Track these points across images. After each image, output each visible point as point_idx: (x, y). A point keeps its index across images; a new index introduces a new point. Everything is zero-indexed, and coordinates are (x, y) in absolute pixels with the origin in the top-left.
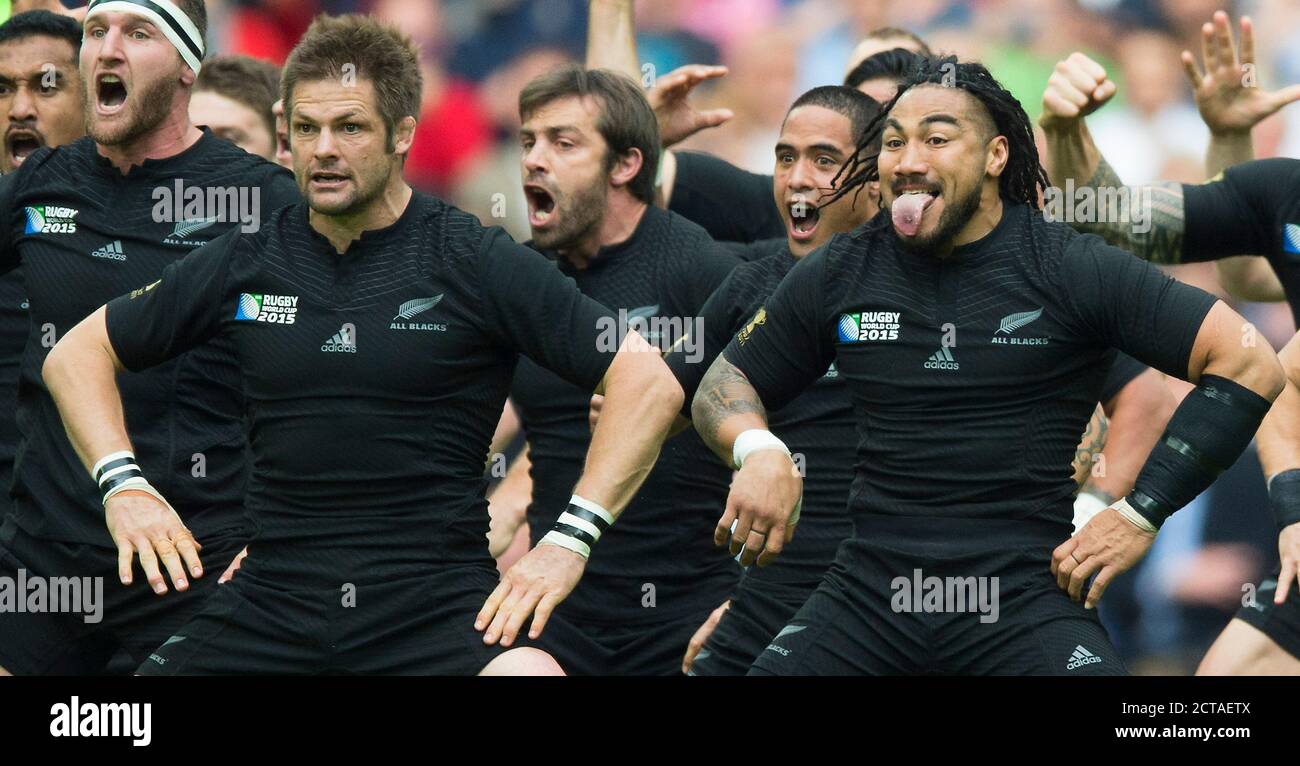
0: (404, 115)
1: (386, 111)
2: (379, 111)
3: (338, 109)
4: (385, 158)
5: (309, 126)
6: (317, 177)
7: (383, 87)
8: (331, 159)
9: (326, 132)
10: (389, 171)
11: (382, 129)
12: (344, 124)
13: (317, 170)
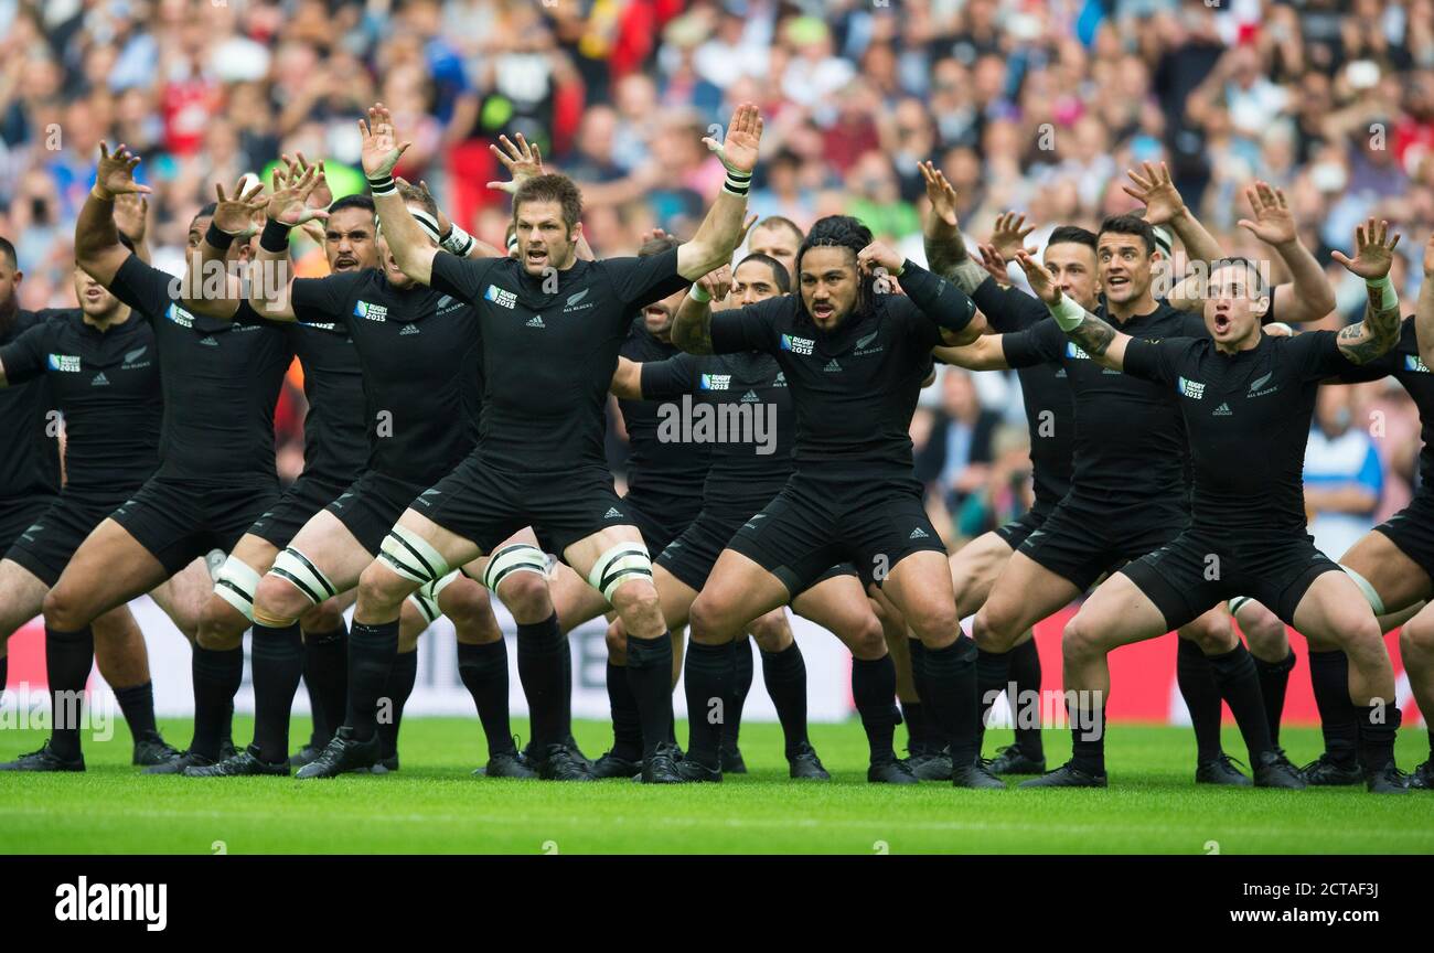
0: (576, 222)
1: (567, 218)
2: (564, 219)
3: (543, 217)
4: (566, 243)
5: (527, 226)
6: (531, 254)
7: (567, 206)
8: (537, 243)
9: (536, 229)
10: (567, 251)
11: (565, 230)
12: (545, 226)
13: (530, 249)
